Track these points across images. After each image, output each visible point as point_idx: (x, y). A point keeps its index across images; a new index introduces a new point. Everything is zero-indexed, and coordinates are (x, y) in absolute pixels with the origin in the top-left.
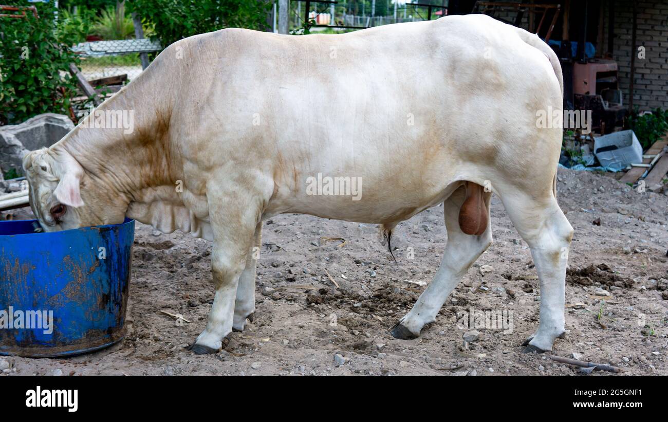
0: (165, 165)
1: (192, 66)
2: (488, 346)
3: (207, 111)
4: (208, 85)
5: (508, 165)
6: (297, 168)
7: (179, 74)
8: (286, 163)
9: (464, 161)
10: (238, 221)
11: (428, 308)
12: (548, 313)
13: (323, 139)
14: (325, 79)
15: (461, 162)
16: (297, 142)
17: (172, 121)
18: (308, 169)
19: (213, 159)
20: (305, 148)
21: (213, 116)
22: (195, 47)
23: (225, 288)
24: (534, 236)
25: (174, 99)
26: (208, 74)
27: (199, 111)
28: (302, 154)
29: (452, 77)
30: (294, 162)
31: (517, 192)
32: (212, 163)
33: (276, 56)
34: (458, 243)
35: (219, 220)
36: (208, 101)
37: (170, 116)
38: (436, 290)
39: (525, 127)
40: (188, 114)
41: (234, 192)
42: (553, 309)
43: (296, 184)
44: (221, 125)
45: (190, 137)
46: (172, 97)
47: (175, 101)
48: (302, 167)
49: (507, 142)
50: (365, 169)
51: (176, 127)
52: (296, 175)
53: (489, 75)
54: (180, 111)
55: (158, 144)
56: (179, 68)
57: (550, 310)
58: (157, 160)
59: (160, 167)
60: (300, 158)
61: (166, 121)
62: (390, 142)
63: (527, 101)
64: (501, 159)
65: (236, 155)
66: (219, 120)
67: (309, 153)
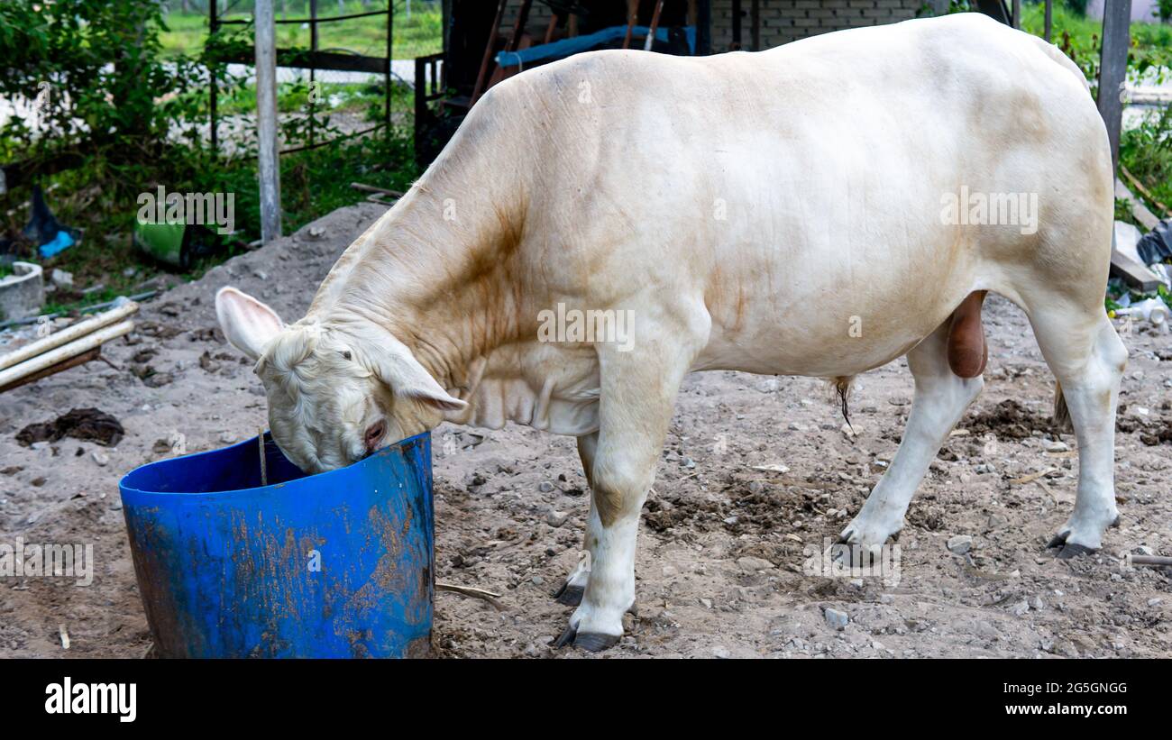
0: (511, 310)
1: (554, 126)
2: (1001, 557)
3: (601, 202)
4: (592, 157)
5: (1057, 260)
6: (745, 289)
7: (528, 142)
8: (726, 282)
9: (984, 258)
10: (658, 392)
11: (894, 508)
12: (1095, 489)
13: (796, 239)
14: (788, 133)
15: (979, 260)
16: (750, 245)
17: (527, 229)
18: (766, 290)
19: (616, 286)
20: (765, 254)
21: (613, 209)
22: (549, 89)
23: (624, 521)
24: (1081, 369)
25: (528, 189)
26: (587, 136)
27: (586, 203)
28: (758, 265)
29: (978, 122)
30: (741, 279)
31: (1062, 301)
32: (613, 294)
33: (698, 97)
34: (939, 394)
35: (623, 395)
36: (597, 183)
37: (523, 220)
38: (903, 476)
39: (1081, 199)
40: (564, 210)
41: (654, 341)
42: (1101, 481)
43: (739, 318)
44: (629, 223)
45: (573, 252)
46: (525, 185)
47: (530, 192)
48: (755, 287)
49: (1055, 224)
50: (871, 286)
51: (539, 238)
52: (741, 303)
53: (1028, 116)
54: (545, 207)
55: (499, 272)
56: (527, 131)
57: (1097, 484)
58: (496, 301)
59: (503, 313)
60: (753, 272)
61: (516, 229)
62: (908, 235)
63: (1081, 158)
64: (1047, 253)
65: (659, 274)
66: (624, 214)
67: (772, 263)
